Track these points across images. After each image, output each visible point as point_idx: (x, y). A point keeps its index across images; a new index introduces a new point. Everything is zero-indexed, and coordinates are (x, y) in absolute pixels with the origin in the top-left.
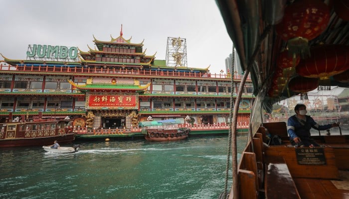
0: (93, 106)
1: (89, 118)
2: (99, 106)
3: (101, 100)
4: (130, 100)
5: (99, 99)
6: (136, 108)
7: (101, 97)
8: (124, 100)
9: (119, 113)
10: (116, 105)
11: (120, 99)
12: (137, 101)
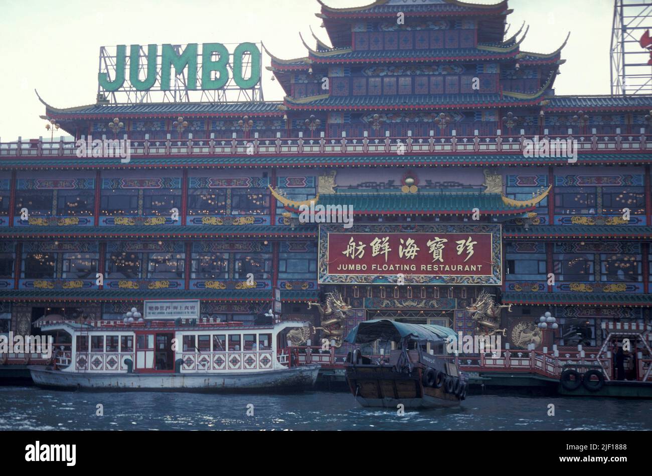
0: (342, 271)
1: (332, 315)
2: (361, 271)
3: (368, 250)
4: (471, 251)
5: (361, 248)
6: (496, 280)
7: (368, 240)
8: (449, 252)
9: (430, 297)
10: (418, 271)
11: (436, 246)
12: (496, 252)
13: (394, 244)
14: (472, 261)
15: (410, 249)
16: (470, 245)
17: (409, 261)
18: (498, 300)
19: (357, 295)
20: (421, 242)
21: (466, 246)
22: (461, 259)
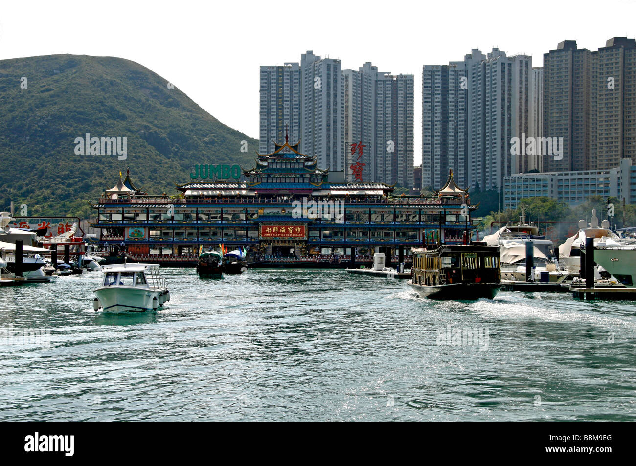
0: (265, 236)
2: (270, 236)
3: (272, 230)
4: (299, 231)
6: (306, 238)
7: (272, 228)
8: (294, 231)
9: (289, 242)
10: (286, 236)
11: (290, 230)
12: (306, 231)
13: (279, 229)
14: (300, 233)
15: (283, 230)
16: (299, 229)
17: (283, 233)
18: (306, 244)
19: (269, 242)
20: (286, 228)
21: (298, 229)
22: (297, 233)
